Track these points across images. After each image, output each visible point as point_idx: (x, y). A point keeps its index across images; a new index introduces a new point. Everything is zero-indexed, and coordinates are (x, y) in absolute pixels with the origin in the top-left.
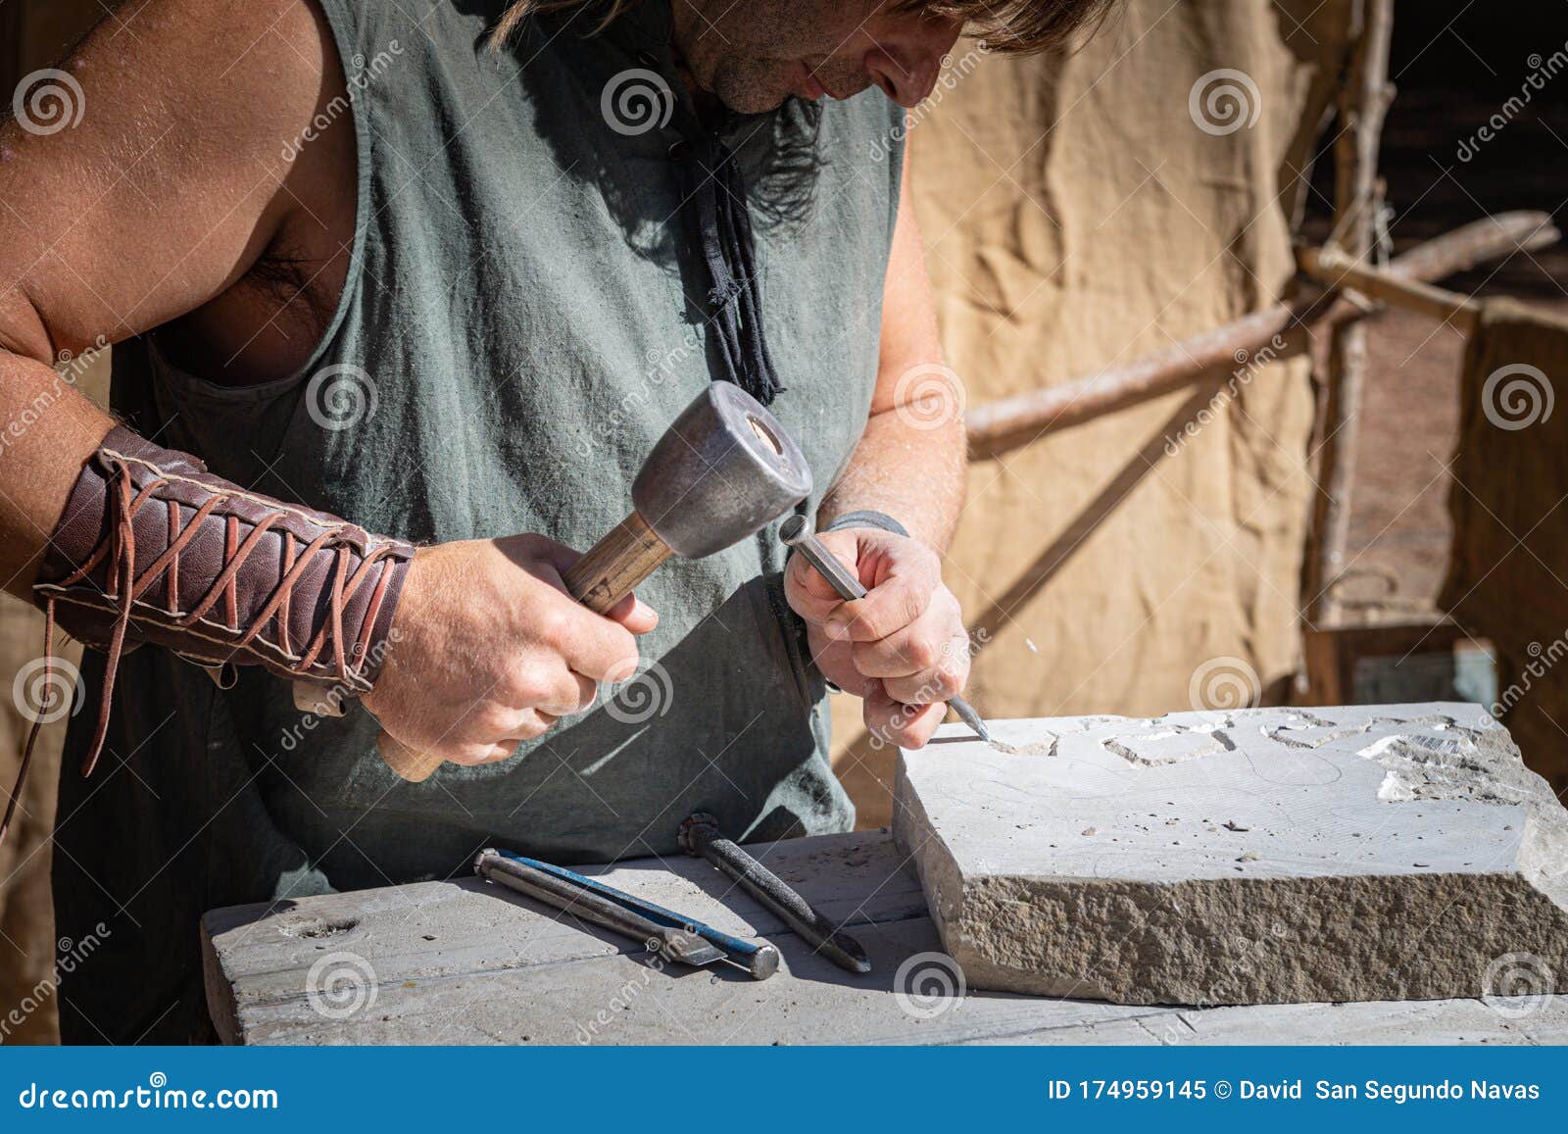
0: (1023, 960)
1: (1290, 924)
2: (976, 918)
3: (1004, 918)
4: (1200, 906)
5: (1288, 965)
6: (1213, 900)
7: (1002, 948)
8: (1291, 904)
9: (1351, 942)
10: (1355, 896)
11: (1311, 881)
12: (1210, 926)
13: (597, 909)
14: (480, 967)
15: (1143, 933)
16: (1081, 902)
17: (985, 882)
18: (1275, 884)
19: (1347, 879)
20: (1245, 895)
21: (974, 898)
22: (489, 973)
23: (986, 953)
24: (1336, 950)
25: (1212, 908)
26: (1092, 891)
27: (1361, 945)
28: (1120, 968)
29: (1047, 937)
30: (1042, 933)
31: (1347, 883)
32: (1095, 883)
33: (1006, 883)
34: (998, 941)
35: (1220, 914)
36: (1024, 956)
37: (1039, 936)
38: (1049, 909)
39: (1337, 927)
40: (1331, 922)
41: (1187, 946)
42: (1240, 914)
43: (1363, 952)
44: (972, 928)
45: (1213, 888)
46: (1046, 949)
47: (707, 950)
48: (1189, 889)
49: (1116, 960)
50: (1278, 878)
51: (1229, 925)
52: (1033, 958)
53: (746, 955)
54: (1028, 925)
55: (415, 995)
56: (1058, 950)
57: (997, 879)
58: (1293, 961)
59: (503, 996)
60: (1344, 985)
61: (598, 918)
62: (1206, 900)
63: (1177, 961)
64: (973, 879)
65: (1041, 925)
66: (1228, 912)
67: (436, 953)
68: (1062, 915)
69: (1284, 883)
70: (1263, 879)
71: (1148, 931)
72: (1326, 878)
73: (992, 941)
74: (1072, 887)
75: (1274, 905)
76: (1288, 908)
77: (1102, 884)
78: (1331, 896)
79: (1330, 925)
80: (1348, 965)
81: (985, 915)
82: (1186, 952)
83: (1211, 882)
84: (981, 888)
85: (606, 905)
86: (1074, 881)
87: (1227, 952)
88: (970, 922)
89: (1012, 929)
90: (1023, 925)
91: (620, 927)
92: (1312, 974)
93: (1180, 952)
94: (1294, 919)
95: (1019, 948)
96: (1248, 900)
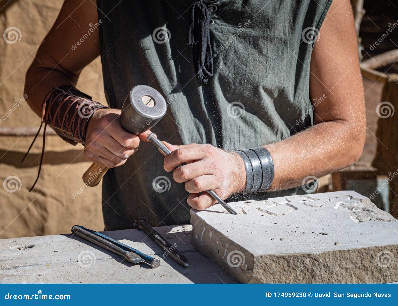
0: (273, 281)
1: (352, 263)
2: (259, 269)
3: (268, 268)
4: (327, 260)
5: (351, 276)
6: (331, 257)
7: (267, 278)
8: (353, 257)
9: (369, 267)
10: (371, 253)
11: (359, 249)
12: (330, 265)
13: (107, 245)
14: (70, 261)
15: (310, 270)
16: (291, 261)
17: (262, 257)
18: (348, 251)
19: (369, 248)
20: (340, 255)
21: (258, 262)
22: (72, 263)
23: (262, 279)
24: (364, 270)
25: (331, 260)
26: (295, 257)
27: (371, 268)
28: (302, 281)
29: (281, 273)
30: (279, 272)
31: (369, 249)
32: (296, 255)
33: (268, 257)
34: (266, 275)
35: (333, 262)
36: (274, 279)
37: (278, 273)
38: (281, 264)
39: (365, 263)
40: (364, 261)
41: (323, 272)
42: (339, 261)
43: (371, 270)
44: (258, 272)
45: (331, 253)
46: (280, 277)
47: (139, 258)
48: (324, 254)
49: (302, 279)
50: (349, 249)
51: (335, 265)
52: (276, 280)
53: (150, 260)
54: (275, 270)
55: (49, 268)
56: (284, 277)
57: (265, 256)
58: (352, 274)
59: (76, 270)
60: (366, 280)
61: (107, 248)
62: (329, 257)
63: (320, 277)
64: (258, 256)
65: (279, 269)
66: (335, 261)
67: (57, 256)
68: (286, 265)
69: (351, 250)
70: (345, 250)
71: (312, 269)
72: (363, 248)
73: (264, 275)
74: (289, 256)
75: (348, 257)
76: (352, 258)
77: (298, 255)
78: (364, 253)
79: (363, 262)
80: (367, 274)
81: (262, 268)
82: (322, 274)
83: (331, 252)
84: (260, 259)
85: (109, 244)
86: (289, 255)
87: (334, 273)
88: (257, 270)
89: (270, 271)
90: (274, 270)
91: (113, 251)
92: (358, 278)
93: (321, 274)
94: (353, 261)
95: (272, 277)
96: (341, 256)
